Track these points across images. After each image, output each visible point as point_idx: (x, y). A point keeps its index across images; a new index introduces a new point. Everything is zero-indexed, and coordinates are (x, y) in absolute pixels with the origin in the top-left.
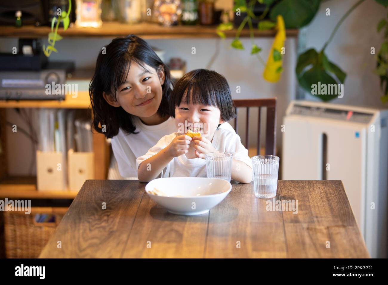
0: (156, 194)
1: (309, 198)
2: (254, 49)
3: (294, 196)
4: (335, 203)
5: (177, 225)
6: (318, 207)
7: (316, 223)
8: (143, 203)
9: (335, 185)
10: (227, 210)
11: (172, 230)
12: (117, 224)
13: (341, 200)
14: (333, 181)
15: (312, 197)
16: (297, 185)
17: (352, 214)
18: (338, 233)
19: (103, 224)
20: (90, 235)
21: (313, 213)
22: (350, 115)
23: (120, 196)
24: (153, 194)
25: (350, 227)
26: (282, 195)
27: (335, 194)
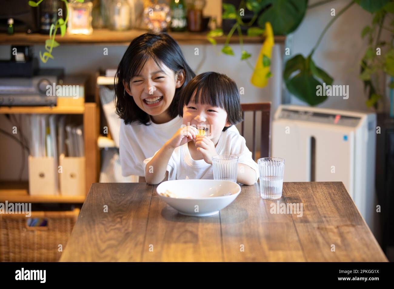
0: (168, 196)
1: (313, 198)
2: (243, 55)
3: (298, 196)
4: (340, 203)
5: (190, 226)
6: (325, 207)
7: (325, 223)
8: (153, 205)
9: (337, 186)
10: (237, 211)
11: (186, 231)
12: (131, 226)
13: (345, 201)
14: (334, 182)
15: (316, 197)
16: (300, 187)
17: (359, 214)
18: (348, 232)
19: (118, 226)
20: (108, 236)
21: (321, 213)
22: (337, 119)
23: (129, 198)
24: (166, 196)
25: (359, 226)
26: (287, 196)
27: (338, 195)
